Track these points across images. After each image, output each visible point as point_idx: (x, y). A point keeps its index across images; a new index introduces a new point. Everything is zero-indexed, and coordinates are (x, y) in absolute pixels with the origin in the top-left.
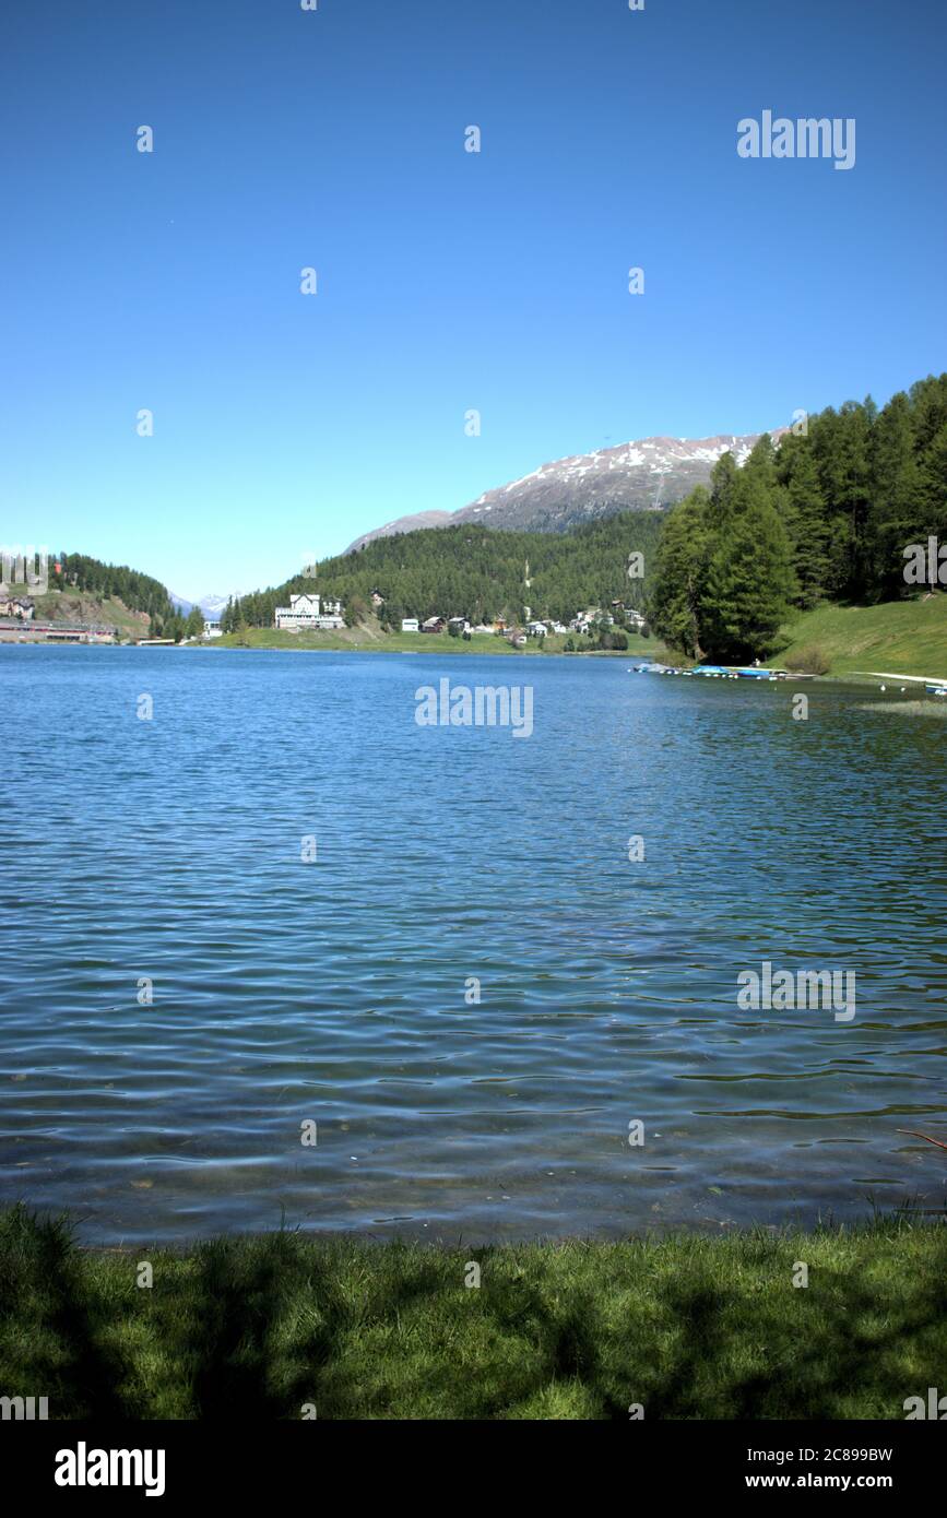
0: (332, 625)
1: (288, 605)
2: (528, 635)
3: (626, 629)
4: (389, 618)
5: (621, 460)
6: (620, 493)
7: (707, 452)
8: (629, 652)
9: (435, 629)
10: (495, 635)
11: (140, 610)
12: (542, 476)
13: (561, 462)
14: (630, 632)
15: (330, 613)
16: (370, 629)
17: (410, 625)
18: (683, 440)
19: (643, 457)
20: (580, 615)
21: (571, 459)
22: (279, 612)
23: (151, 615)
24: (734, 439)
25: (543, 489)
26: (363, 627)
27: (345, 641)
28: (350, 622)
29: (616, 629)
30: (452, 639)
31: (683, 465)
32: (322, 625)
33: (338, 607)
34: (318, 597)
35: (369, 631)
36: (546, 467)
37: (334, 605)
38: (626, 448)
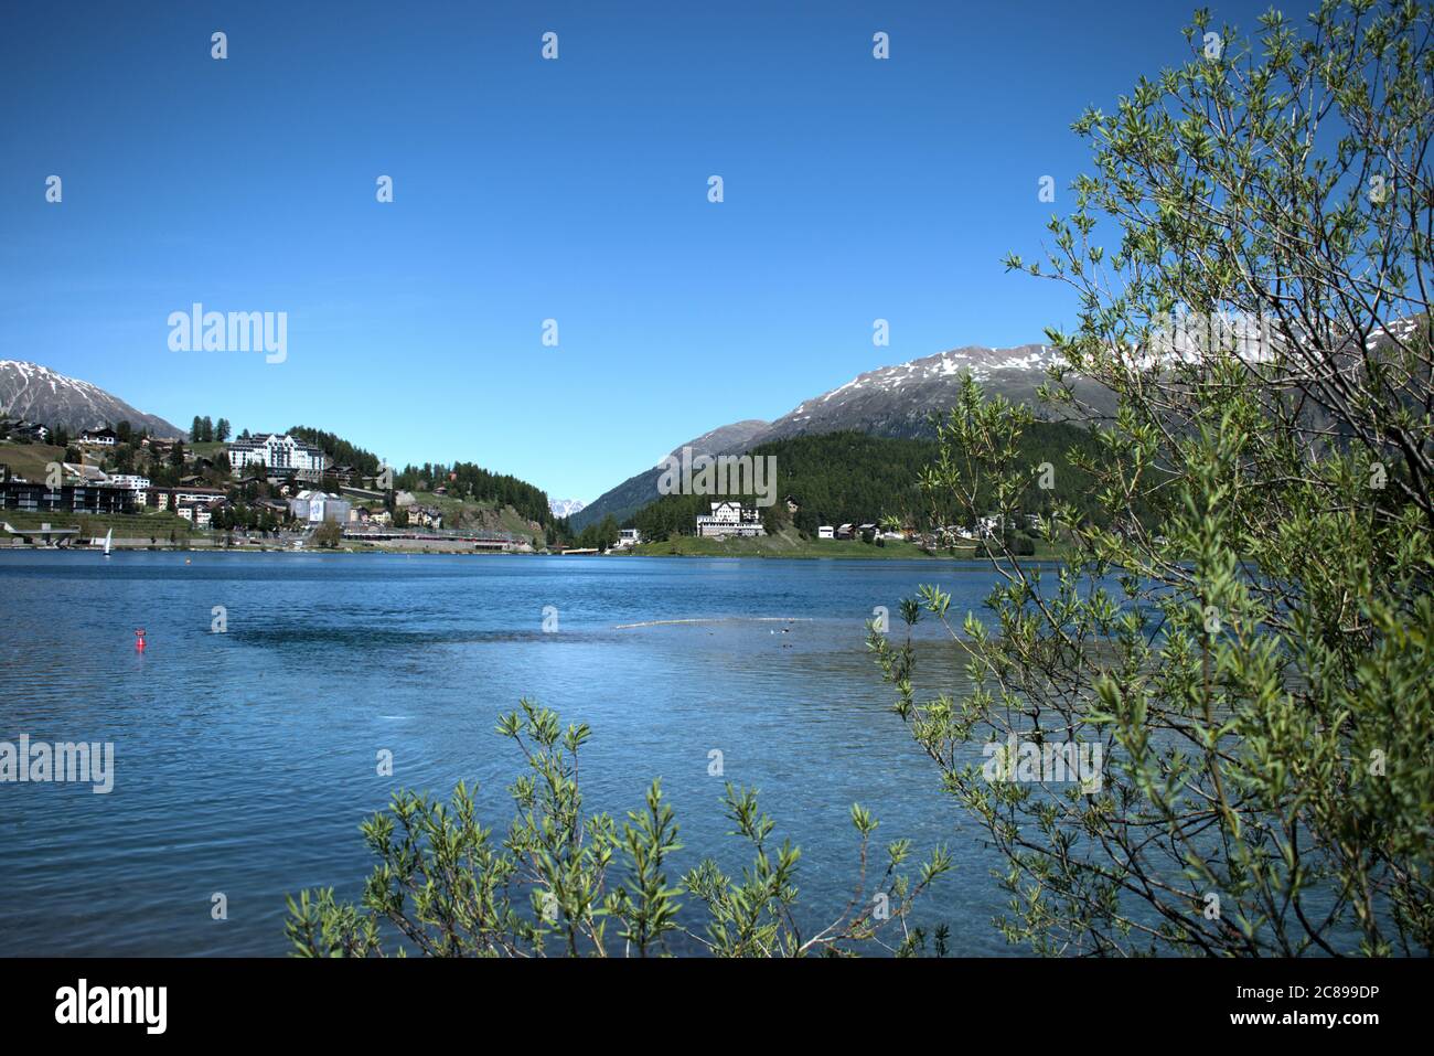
0: (753, 533)
1: (709, 512)
2: (938, 541)
3: (1029, 534)
4: (806, 525)
5: (935, 370)
6: (941, 401)
7: (1018, 361)
8: (1037, 556)
9: (849, 536)
10: (905, 541)
11: (532, 519)
12: (858, 386)
13: (876, 372)
14: (1033, 537)
15: (751, 521)
16: (788, 536)
17: (825, 533)
18: (994, 350)
19: (956, 366)
20: (983, 520)
21: (886, 369)
22: (700, 520)
23: (542, 524)
24: (1044, 348)
25: (865, 398)
26: (783, 535)
27: (768, 549)
28: (770, 530)
29: (1019, 535)
30: (867, 546)
31: (1000, 373)
32: (745, 533)
33: (757, 516)
34: (738, 505)
35: (786, 537)
36: (861, 377)
37: (753, 512)
38: (938, 358)
